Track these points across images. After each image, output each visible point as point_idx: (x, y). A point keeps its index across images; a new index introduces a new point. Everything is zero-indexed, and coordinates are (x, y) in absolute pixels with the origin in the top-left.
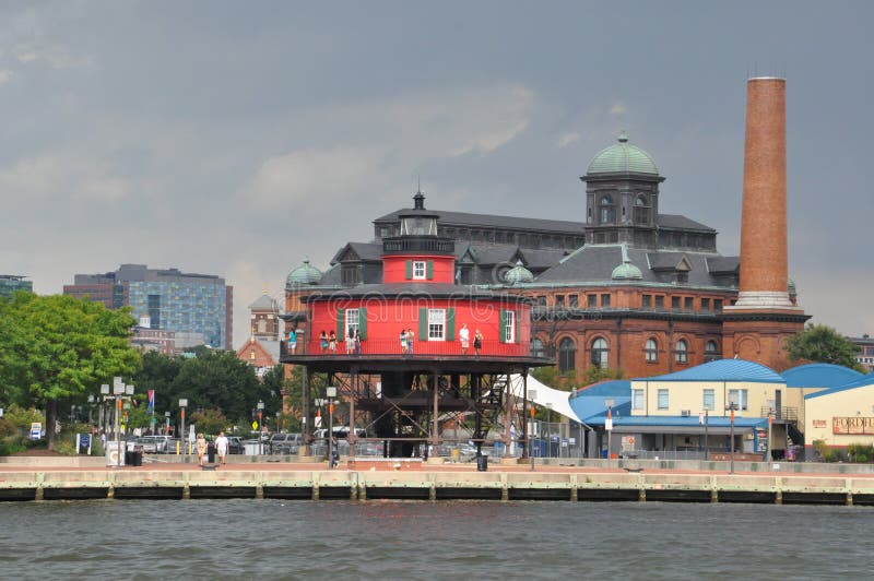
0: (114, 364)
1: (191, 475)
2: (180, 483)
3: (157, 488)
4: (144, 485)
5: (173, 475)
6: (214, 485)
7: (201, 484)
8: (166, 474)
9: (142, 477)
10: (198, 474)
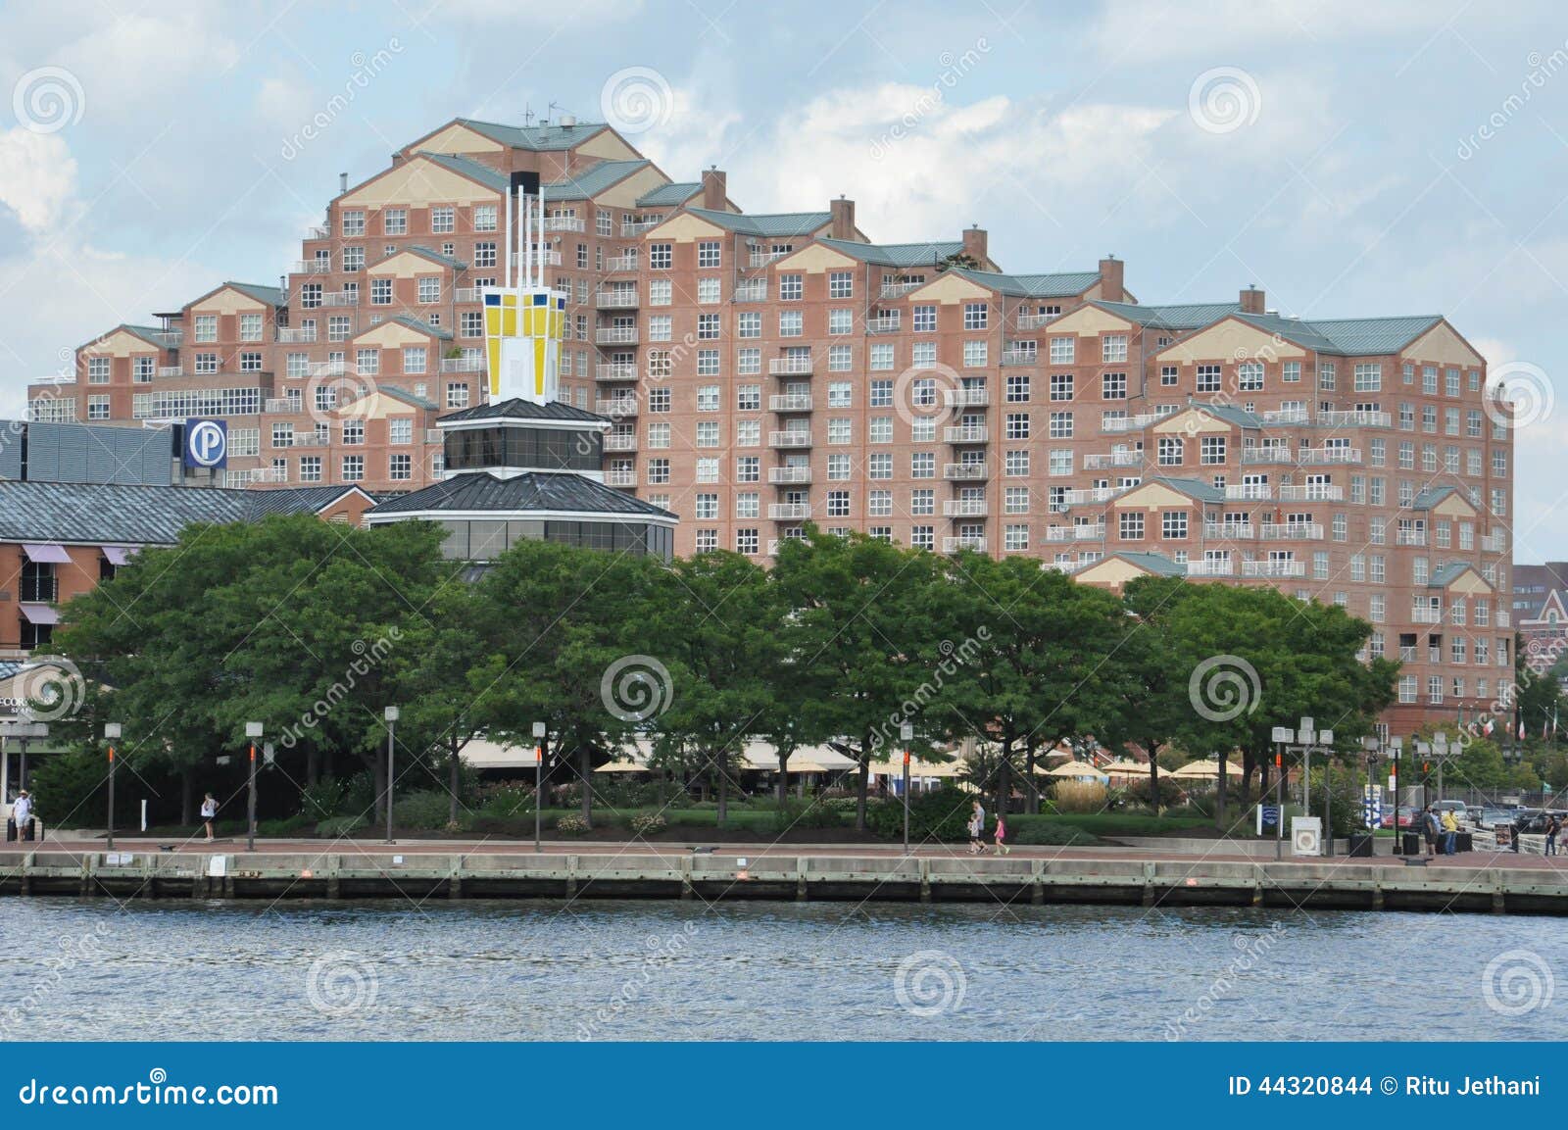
0: (1303, 698)
1: (1385, 872)
2: (1368, 884)
3: (1330, 890)
4: (1309, 886)
5: (1357, 871)
6: (1423, 889)
7: (1401, 887)
8: (1345, 870)
9: (1307, 874)
10: (1397, 871)
